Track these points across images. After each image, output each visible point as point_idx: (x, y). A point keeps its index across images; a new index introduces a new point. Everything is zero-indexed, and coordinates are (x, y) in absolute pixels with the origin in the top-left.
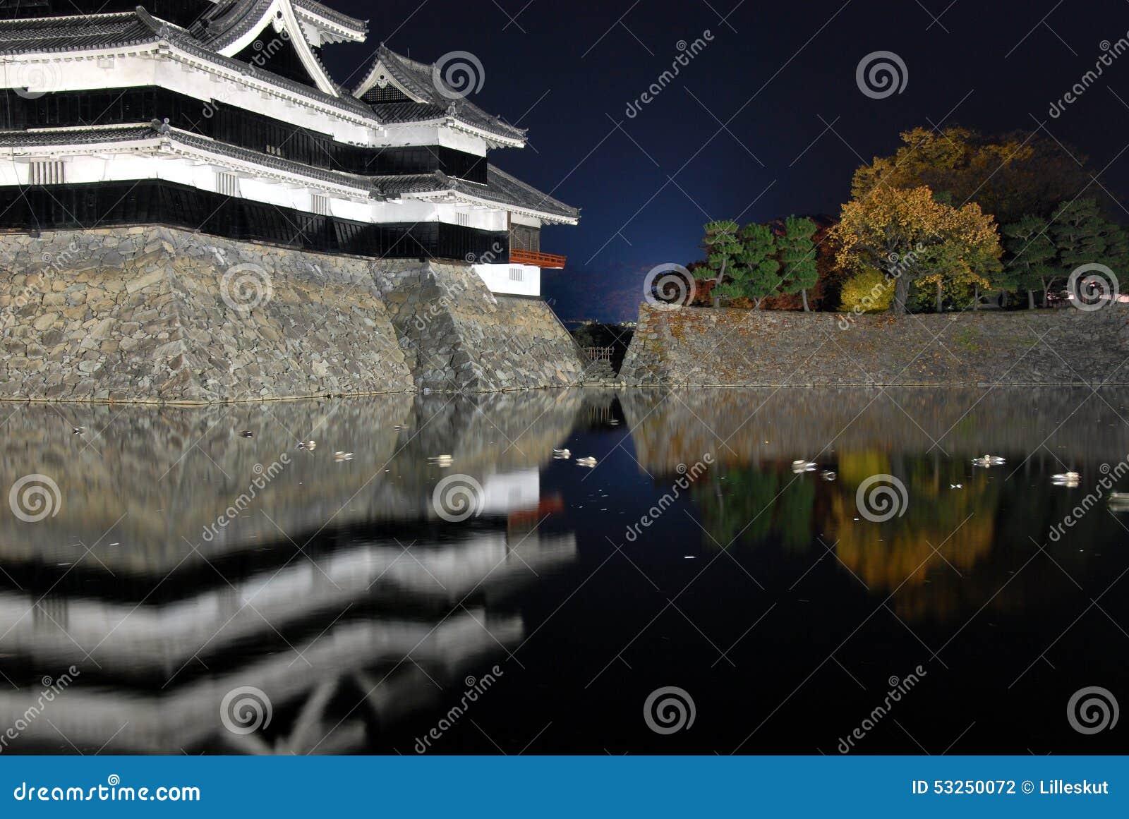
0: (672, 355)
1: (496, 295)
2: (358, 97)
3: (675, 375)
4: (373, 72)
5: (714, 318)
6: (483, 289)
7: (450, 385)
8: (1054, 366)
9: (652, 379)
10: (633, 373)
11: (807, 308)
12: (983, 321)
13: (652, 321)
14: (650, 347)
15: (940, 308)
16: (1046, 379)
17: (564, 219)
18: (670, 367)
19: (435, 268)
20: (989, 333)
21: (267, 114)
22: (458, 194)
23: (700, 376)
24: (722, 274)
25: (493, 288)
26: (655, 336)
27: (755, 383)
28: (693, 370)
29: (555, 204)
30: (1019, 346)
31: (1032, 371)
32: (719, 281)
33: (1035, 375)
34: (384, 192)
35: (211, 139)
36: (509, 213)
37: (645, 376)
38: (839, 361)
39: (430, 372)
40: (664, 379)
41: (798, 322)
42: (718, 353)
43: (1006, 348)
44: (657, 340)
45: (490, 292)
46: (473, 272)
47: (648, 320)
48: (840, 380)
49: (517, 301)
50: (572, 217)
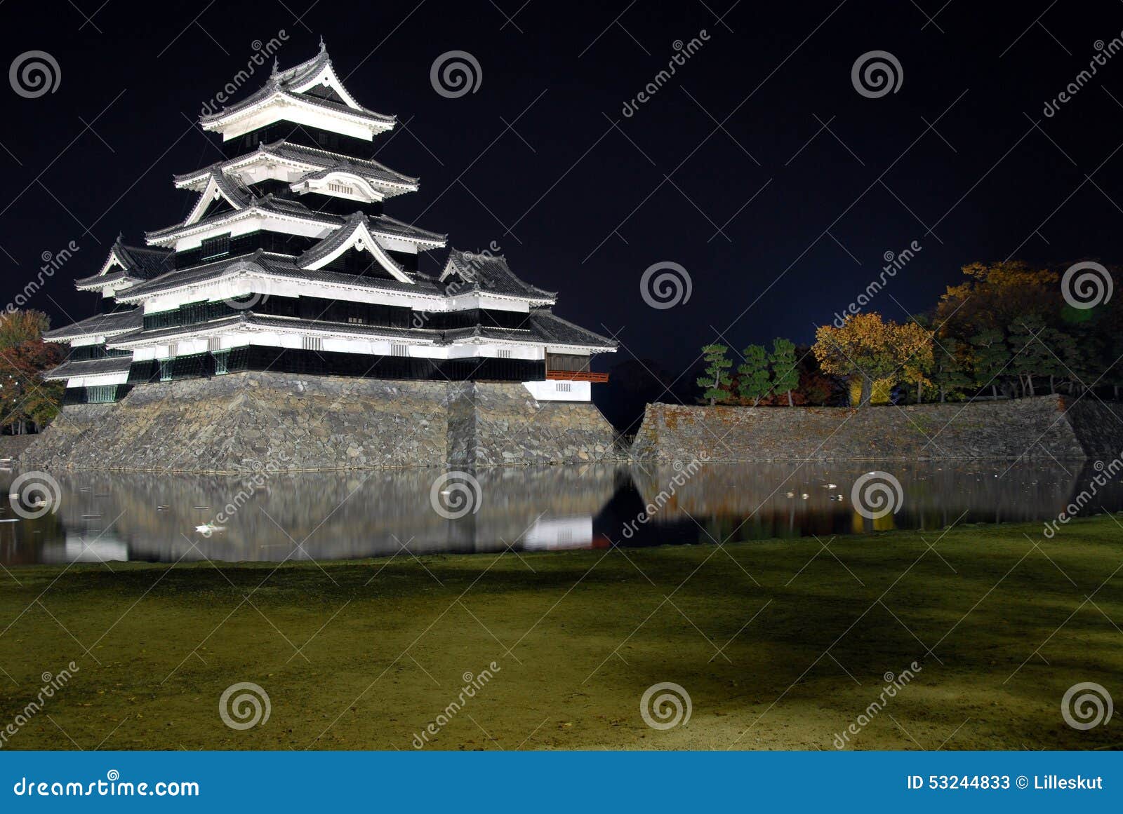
0: (662, 440)
1: (540, 402)
2: (442, 281)
3: (662, 454)
4: (448, 265)
5: (703, 413)
6: (532, 399)
7: (464, 462)
8: (995, 444)
9: (647, 457)
10: (637, 453)
11: (791, 404)
12: (937, 411)
13: (653, 416)
14: (649, 434)
15: (919, 401)
16: (983, 454)
17: (602, 349)
18: (659, 448)
19: (478, 386)
20: (941, 419)
21: (349, 300)
22: (481, 338)
23: (683, 454)
24: (717, 382)
25: (537, 396)
26: (653, 427)
27: (726, 459)
28: (679, 450)
29: (600, 339)
30: (966, 429)
31: (971, 447)
32: (715, 386)
33: (974, 451)
34: (444, 340)
35: (299, 319)
36: (545, 348)
37: (643, 455)
38: (802, 442)
39: (455, 453)
40: (654, 457)
41: (775, 415)
42: (702, 439)
43: (953, 430)
44: (654, 429)
45: (534, 400)
46: (523, 388)
47: (651, 415)
48: (797, 456)
49: (560, 405)
50: (613, 347)
